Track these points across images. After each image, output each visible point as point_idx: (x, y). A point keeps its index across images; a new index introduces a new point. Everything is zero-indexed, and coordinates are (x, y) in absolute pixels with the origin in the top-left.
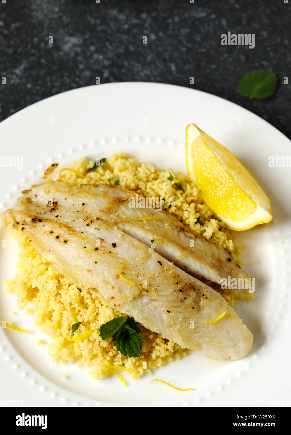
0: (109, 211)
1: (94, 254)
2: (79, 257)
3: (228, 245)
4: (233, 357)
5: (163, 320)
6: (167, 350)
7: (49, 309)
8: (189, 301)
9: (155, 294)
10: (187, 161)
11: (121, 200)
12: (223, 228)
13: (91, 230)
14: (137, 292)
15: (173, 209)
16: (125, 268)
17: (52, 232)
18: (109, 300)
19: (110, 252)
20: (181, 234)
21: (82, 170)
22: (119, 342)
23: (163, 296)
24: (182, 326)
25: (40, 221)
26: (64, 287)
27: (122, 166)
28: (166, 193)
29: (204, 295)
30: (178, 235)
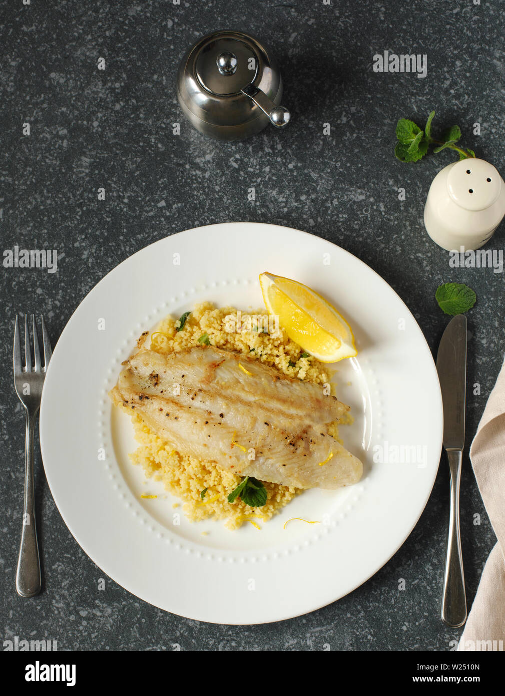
0: (209, 380)
1: (206, 428)
2: (193, 433)
3: (321, 379)
4: (347, 484)
5: (280, 472)
7: (176, 478)
8: (300, 450)
9: (269, 453)
10: (266, 303)
11: (217, 364)
12: (313, 363)
13: (197, 403)
15: (264, 358)
16: (237, 436)
17: (161, 410)
18: (229, 468)
19: (220, 423)
20: (278, 384)
21: (171, 331)
23: (277, 453)
24: (299, 474)
25: (147, 398)
26: (184, 459)
27: (208, 322)
28: (255, 345)
29: (311, 441)
30: (276, 386)
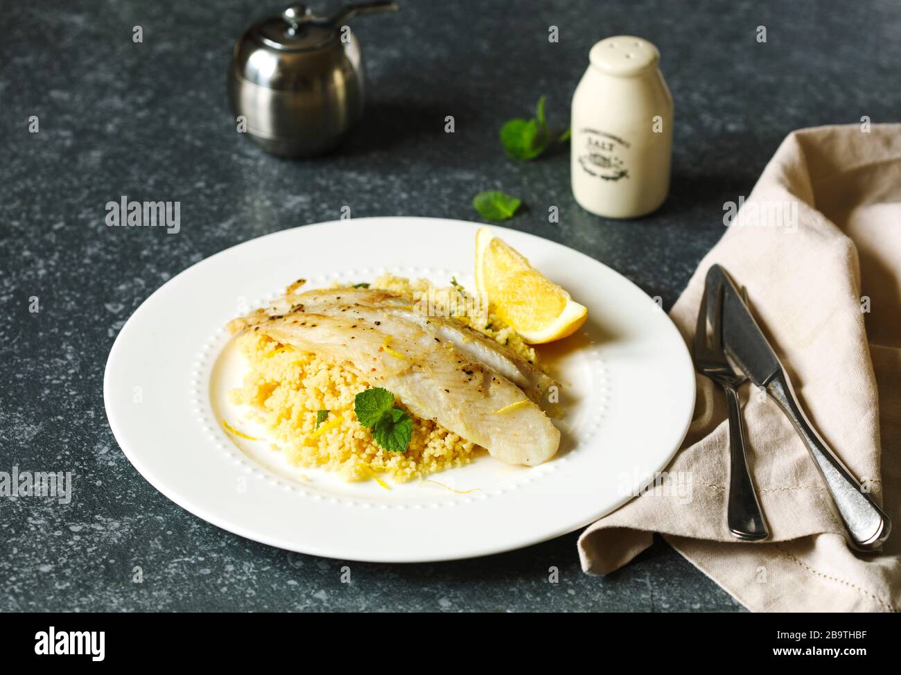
1: (351, 331)
2: (331, 335)
3: (529, 354)
5: (439, 401)
6: (444, 447)
7: (287, 406)
8: (475, 383)
9: (430, 370)
13: (348, 314)
14: (405, 366)
16: (391, 342)
17: (295, 322)
18: (369, 373)
22: (381, 434)
23: (441, 373)
24: (465, 410)
25: (281, 318)
26: (309, 376)
29: (494, 379)
